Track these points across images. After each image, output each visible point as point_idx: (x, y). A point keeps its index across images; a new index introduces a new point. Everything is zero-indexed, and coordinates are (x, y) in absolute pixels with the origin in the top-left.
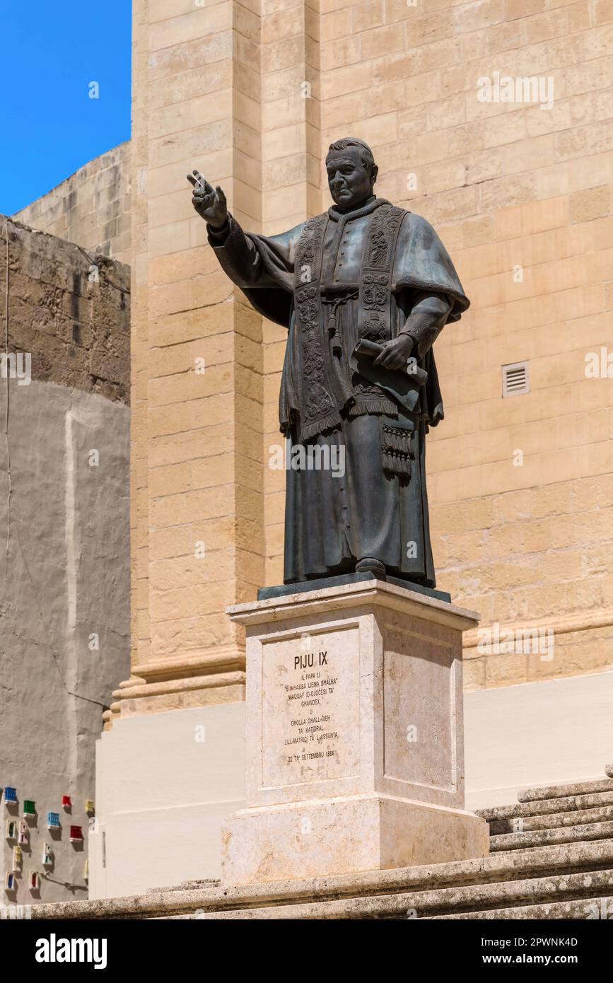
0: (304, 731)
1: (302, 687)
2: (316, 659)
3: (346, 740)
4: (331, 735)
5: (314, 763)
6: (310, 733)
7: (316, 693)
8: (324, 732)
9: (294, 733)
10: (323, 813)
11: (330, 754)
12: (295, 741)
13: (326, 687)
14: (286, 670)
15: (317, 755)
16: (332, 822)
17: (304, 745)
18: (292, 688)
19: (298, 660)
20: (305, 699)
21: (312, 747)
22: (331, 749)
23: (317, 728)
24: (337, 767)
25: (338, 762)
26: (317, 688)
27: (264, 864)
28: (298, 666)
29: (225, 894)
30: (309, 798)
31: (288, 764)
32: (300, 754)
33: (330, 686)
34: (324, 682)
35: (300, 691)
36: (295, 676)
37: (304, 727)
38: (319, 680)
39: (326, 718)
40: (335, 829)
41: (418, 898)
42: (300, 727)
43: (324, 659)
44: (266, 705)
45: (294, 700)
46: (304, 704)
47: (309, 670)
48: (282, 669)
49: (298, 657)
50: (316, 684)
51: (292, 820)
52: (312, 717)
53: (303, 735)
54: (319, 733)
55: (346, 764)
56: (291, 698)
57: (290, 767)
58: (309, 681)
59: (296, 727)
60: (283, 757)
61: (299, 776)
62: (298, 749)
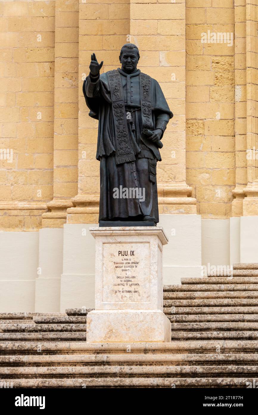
0: (123, 281)
1: (122, 263)
2: (129, 253)
3: (143, 287)
4: (136, 284)
5: (128, 295)
6: (126, 283)
7: (129, 267)
8: (132, 283)
9: (118, 281)
10: (137, 316)
11: (135, 292)
12: (118, 285)
13: (134, 265)
14: (114, 256)
15: (129, 292)
16: (141, 319)
17: (123, 287)
18: (117, 263)
19: (120, 252)
20: (123, 268)
21: (127, 288)
22: (136, 290)
23: (129, 281)
24: (139, 298)
25: (139, 295)
26: (129, 265)
27: (108, 334)
28: (120, 255)
29: (102, 346)
30: (126, 309)
31: (115, 294)
32: (121, 290)
33: (136, 265)
34: (132, 263)
35: (121, 265)
36: (119, 259)
37: (123, 280)
38: (131, 262)
39: (134, 277)
40: (143, 323)
41: (215, 356)
42: (121, 279)
43: (132, 253)
44: (104, 269)
45: (118, 268)
46: (123, 270)
47: (125, 257)
48: (112, 255)
49: (120, 251)
50: (129, 263)
51: (122, 317)
52: (127, 276)
53: (123, 283)
54: (130, 283)
55: (143, 296)
56: (116, 267)
57: (116, 295)
58: (125, 262)
59: (119, 279)
60: (113, 291)
61: (121, 299)
62: (120, 288)
